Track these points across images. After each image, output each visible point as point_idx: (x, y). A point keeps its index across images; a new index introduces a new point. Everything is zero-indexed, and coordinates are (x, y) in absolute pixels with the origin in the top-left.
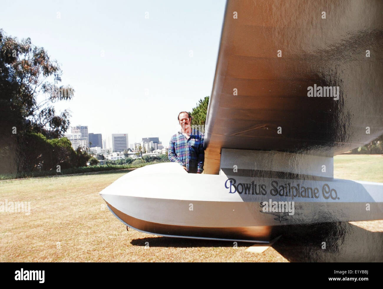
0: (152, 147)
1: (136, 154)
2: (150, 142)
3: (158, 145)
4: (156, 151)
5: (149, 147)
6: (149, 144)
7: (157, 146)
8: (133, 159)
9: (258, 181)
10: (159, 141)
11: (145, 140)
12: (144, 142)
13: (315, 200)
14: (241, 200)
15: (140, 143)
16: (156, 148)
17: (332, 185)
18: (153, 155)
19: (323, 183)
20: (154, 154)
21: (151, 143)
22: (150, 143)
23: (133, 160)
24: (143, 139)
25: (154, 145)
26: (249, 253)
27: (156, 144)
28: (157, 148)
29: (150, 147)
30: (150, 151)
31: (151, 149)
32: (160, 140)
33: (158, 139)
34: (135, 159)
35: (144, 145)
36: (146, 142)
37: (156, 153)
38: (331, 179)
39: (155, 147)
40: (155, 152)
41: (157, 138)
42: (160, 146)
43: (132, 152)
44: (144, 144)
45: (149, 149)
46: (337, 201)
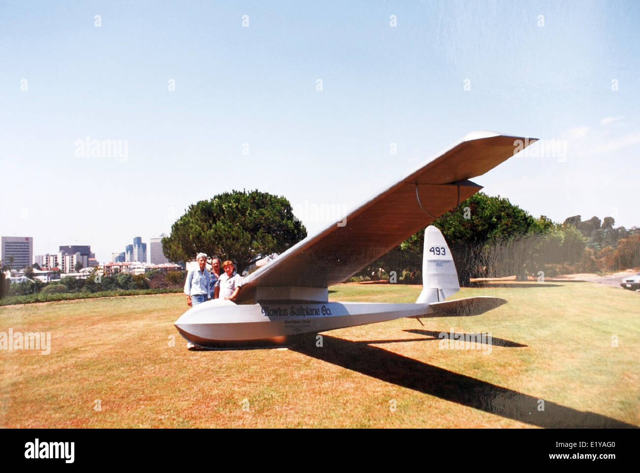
0: (78, 263)
1: (49, 274)
2: (74, 253)
3: (89, 259)
4: (85, 270)
5: (72, 263)
6: (72, 257)
7: (88, 261)
8: (44, 283)
9: (283, 307)
10: (90, 252)
11: (65, 250)
12: (63, 254)
13: (317, 316)
14: (269, 320)
15: (56, 255)
16: (85, 264)
17: (327, 306)
18: (80, 276)
19: (322, 305)
20: (82, 274)
21: (77, 255)
22: (75, 256)
23: (44, 285)
24: (61, 248)
25: (82, 258)
26: (279, 351)
27: (86, 257)
28: (88, 264)
29: (75, 263)
30: (74, 270)
31: (76, 265)
32: (92, 250)
33: (90, 248)
34: (48, 283)
35: (64, 259)
36: (66, 254)
37: (85, 274)
38: (327, 303)
39: (83, 263)
40: (83, 272)
41: (88, 246)
42: (93, 261)
43: (41, 270)
44: (63, 257)
45: (72, 265)
46: (330, 316)
